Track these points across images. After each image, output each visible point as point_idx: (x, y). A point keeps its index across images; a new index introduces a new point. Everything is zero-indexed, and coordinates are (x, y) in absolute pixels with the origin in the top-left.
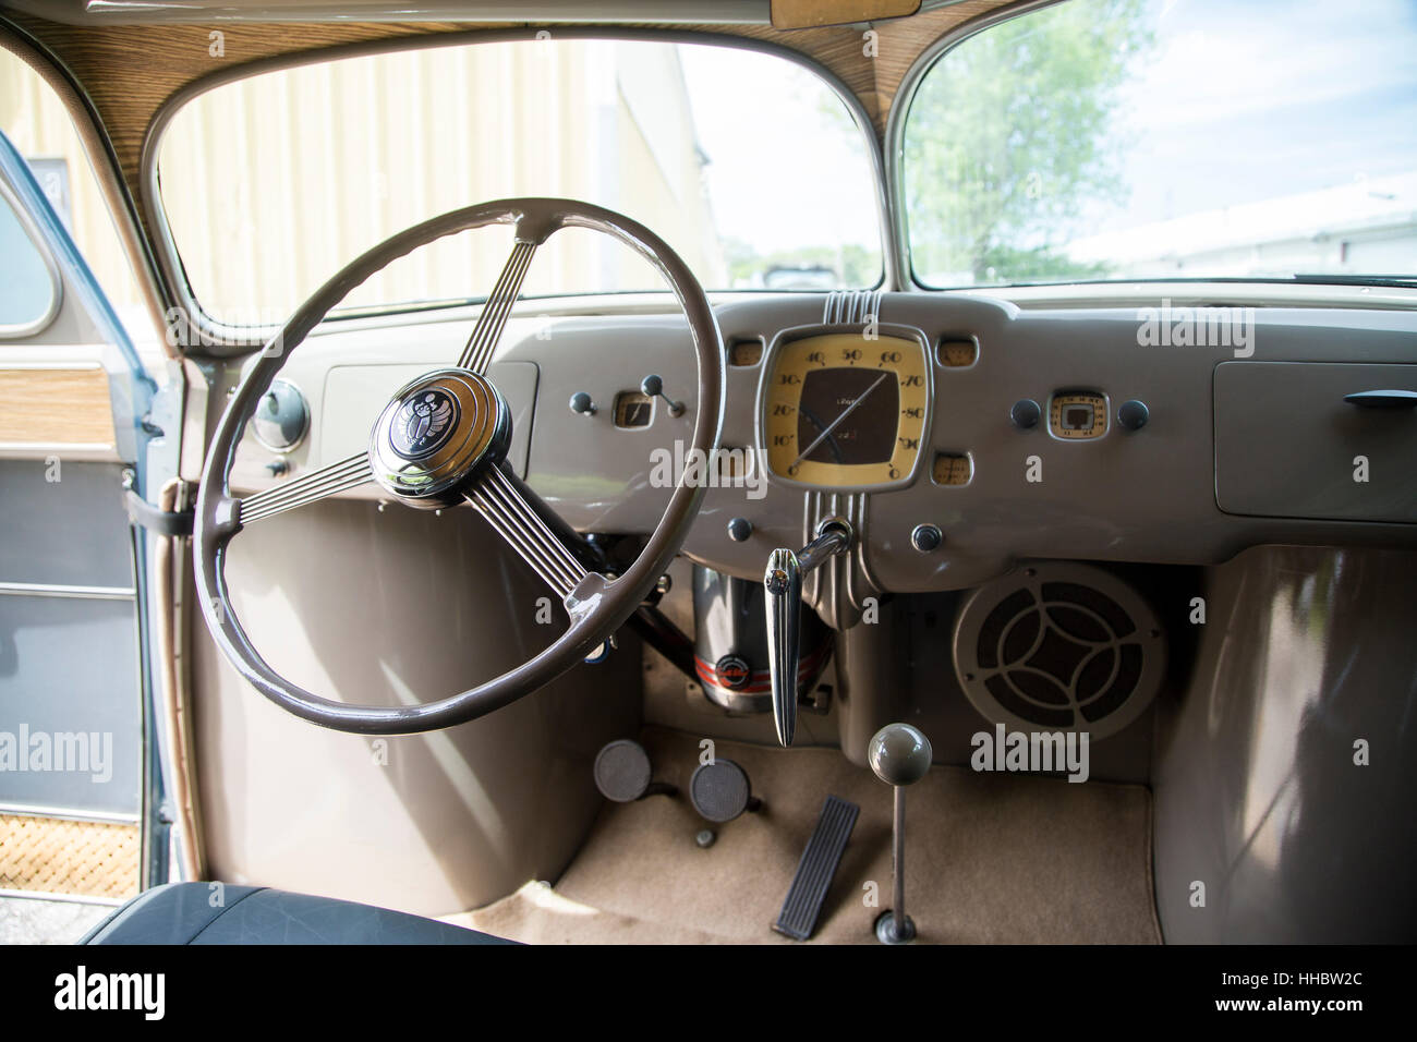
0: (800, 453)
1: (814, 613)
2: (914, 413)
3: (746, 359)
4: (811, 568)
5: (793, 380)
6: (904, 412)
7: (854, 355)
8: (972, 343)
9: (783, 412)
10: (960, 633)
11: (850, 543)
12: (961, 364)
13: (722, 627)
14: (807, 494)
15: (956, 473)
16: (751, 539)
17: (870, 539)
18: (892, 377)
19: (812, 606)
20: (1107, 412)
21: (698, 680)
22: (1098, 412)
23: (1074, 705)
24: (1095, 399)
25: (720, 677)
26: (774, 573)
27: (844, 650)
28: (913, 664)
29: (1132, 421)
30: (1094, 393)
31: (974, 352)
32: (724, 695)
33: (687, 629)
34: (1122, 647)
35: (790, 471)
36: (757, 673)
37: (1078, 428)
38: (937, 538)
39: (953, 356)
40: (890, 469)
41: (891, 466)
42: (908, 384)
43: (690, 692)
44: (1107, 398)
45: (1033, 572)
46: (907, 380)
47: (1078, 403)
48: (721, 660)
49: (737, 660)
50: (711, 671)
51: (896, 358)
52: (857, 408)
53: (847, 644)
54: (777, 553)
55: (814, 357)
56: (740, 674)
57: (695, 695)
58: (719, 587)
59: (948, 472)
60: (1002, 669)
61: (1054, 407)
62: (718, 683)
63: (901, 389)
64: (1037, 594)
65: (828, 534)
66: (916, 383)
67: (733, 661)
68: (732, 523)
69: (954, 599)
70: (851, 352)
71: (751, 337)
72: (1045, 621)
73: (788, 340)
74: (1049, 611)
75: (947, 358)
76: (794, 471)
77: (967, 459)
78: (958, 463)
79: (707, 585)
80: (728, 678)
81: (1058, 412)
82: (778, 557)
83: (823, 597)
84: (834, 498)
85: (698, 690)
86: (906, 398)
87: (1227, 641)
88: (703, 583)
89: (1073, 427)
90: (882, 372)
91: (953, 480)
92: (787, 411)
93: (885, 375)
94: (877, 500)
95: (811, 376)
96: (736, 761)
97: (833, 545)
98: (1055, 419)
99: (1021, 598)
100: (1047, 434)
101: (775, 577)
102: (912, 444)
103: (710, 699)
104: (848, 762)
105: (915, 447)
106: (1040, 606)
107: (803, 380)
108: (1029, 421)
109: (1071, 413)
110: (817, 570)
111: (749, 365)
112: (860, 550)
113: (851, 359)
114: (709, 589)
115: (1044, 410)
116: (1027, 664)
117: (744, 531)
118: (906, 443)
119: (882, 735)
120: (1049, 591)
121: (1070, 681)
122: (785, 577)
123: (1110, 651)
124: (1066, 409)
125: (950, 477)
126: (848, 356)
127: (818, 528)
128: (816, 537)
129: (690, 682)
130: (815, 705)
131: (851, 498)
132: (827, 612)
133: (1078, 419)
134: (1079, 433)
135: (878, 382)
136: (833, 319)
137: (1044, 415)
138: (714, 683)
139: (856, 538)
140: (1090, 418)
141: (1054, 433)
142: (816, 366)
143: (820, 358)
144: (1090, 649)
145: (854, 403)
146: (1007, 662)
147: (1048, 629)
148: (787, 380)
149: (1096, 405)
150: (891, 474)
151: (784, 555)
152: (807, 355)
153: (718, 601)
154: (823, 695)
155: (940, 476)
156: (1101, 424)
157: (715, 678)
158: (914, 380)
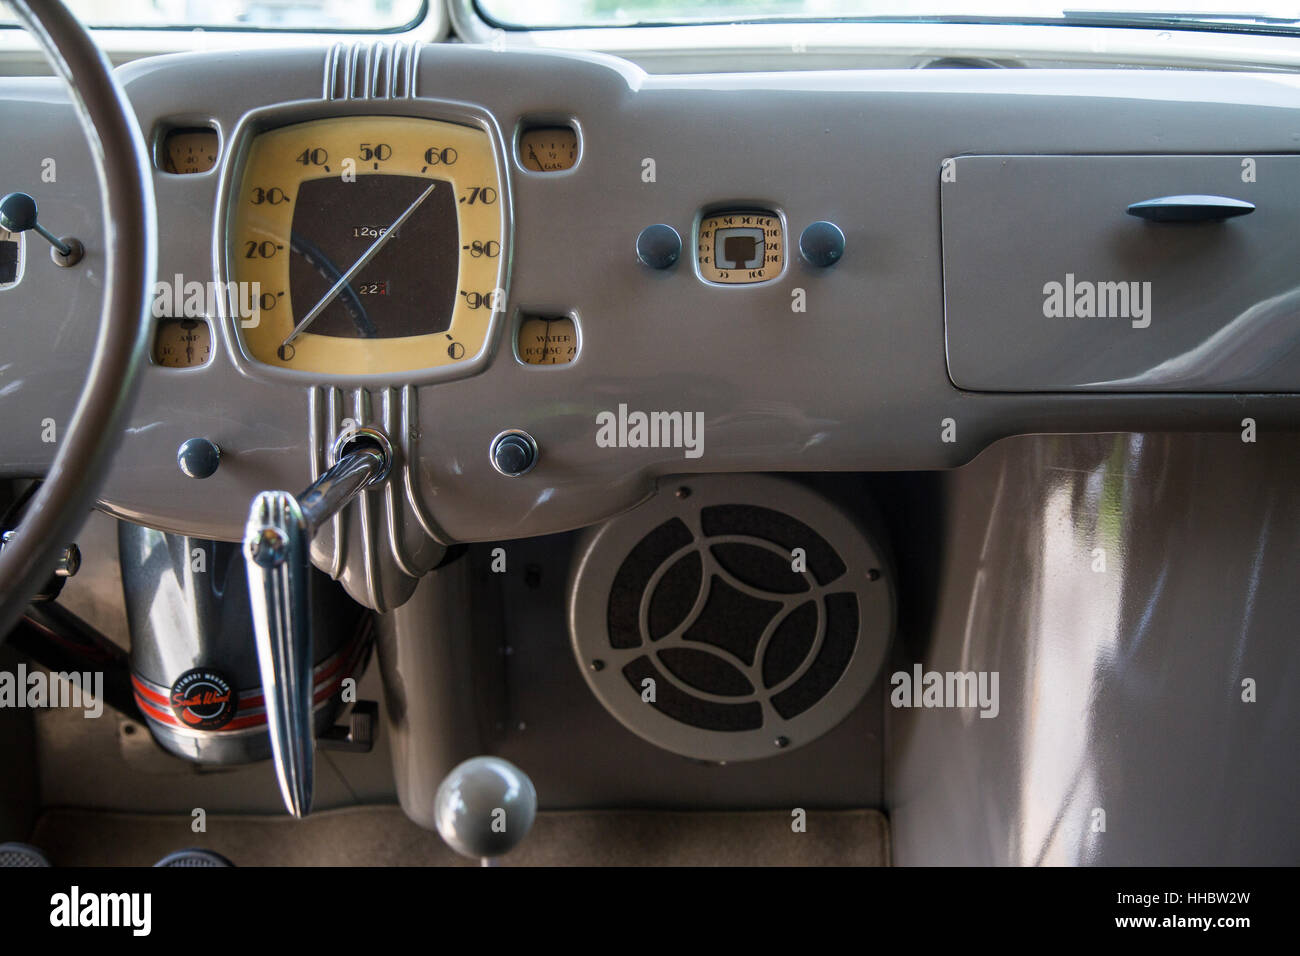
0: (297, 322)
1: (337, 587)
2: (484, 249)
3: (190, 160)
4: (324, 517)
5: (277, 197)
6: (466, 248)
7: (378, 151)
8: (571, 130)
9: (263, 252)
10: (579, 594)
11: (391, 468)
12: (555, 168)
13: (178, 623)
14: (313, 392)
15: (553, 345)
16: (220, 472)
17: (422, 459)
18: (444, 188)
19: (333, 576)
20: (784, 238)
21: (141, 718)
22: (770, 240)
23: (761, 695)
24: (766, 219)
25: (180, 709)
26: (263, 534)
27: (393, 640)
28: (509, 650)
29: (822, 254)
30: (763, 210)
31: (575, 145)
32: (189, 739)
33: (115, 632)
34: (827, 599)
35: (281, 352)
36: (244, 696)
37: (740, 266)
38: (530, 452)
39: (543, 154)
40: (450, 342)
41: (449, 337)
42: (472, 202)
43: (126, 740)
44: (784, 219)
45: (686, 492)
46: (468, 195)
47: (739, 227)
48: (180, 679)
49: (207, 676)
50: (163, 700)
51: (451, 156)
52: (389, 244)
53: (398, 629)
54: (265, 499)
55: (310, 157)
56: (215, 700)
57: (135, 743)
58: (169, 554)
59: (541, 345)
60: (649, 648)
61: (704, 234)
62: (177, 720)
63: (461, 209)
64: (694, 525)
65: (351, 457)
66: (484, 199)
67: (203, 679)
68: (184, 448)
69: (567, 545)
70: (373, 148)
71: (197, 121)
72: (709, 567)
73: (262, 127)
74: (714, 550)
75: (533, 155)
76: (288, 352)
77: (570, 322)
78: (557, 329)
79: (147, 551)
80: (196, 709)
81: (709, 242)
82: (266, 505)
83: (349, 560)
84: (358, 394)
85: (142, 734)
86: (470, 225)
87: (981, 576)
88: (138, 550)
89: (733, 264)
90: (428, 182)
91: (550, 357)
92: (269, 249)
93: (432, 187)
94: (431, 397)
95: (308, 189)
96: (216, 849)
97: (361, 475)
98: (705, 254)
99: (672, 534)
100: (695, 277)
101: (265, 540)
102: (483, 301)
103: (164, 750)
104: (411, 825)
105: (488, 306)
106: (701, 543)
107: (293, 195)
108: (666, 257)
109: (730, 242)
110: (336, 519)
111: (195, 171)
112: (407, 479)
113: (374, 160)
114: (149, 561)
115: (687, 239)
116: (685, 637)
117: (206, 461)
118: (473, 299)
119: (456, 779)
120: (715, 519)
121: (752, 658)
122: (279, 538)
123: (810, 607)
124: (723, 237)
125: (545, 351)
126: (369, 157)
127: (333, 447)
128: (331, 462)
129: (126, 722)
130: (350, 736)
131: (386, 394)
132: (359, 584)
133: (740, 252)
134: (742, 275)
135: (420, 199)
136: (339, 93)
137: (687, 245)
138: (170, 720)
139: (399, 460)
140: (759, 249)
141: (704, 275)
142: (316, 172)
143: (321, 158)
144: (779, 606)
145: (384, 235)
146: (654, 638)
147: (715, 579)
148: (265, 196)
149: (766, 228)
150: (451, 351)
151: (276, 503)
152: (299, 152)
153: (168, 577)
154: (361, 718)
155: (529, 351)
156: (775, 259)
157: (171, 712)
158: (480, 194)
